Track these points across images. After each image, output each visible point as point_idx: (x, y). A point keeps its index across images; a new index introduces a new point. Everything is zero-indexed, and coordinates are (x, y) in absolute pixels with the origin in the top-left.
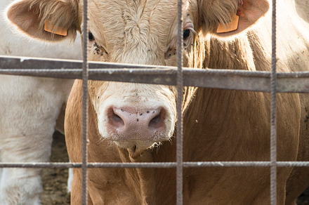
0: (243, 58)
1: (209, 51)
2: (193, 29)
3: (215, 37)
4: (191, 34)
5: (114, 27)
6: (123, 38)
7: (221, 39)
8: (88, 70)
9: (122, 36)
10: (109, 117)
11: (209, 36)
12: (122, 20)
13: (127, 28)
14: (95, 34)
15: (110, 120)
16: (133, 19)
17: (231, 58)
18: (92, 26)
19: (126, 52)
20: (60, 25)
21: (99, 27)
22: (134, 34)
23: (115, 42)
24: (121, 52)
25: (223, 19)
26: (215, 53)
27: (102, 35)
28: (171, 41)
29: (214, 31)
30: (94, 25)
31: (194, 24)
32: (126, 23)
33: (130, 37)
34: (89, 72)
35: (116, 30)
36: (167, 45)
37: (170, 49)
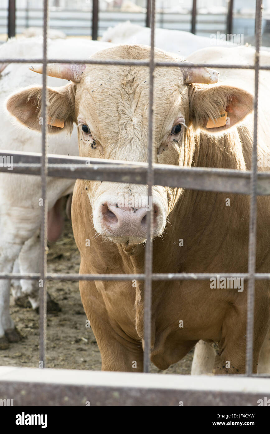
0: (231, 150)
1: (199, 144)
2: (184, 124)
3: (204, 131)
4: (183, 129)
5: (109, 121)
6: (117, 133)
7: (211, 134)
8: (47, 165)
9: (116, 130)
10: (103, 213)
11: (199, 131)
12: (117, 114)
13: (121, 122)
14: (91, 127)
15: (104, 216)
16: (127, 113)
17: (220, 151)
18: (88, 118)
19: (120, 147)
20: (58, 117)
21: (94, 121)
22: (128, 128)
23: (109, 136)
24: (116, 147)
25: (212, 115)
26: (204, 146)
27: (97, 129)
28: (163, 137)
29: (204, 126)
30: (90, 117)
31: (186, 119)
32: (120, 117)
33: (124, 131)
34: (49, 168)
35: (111, 124)
36: (160, 140)
37: (162, 145)
